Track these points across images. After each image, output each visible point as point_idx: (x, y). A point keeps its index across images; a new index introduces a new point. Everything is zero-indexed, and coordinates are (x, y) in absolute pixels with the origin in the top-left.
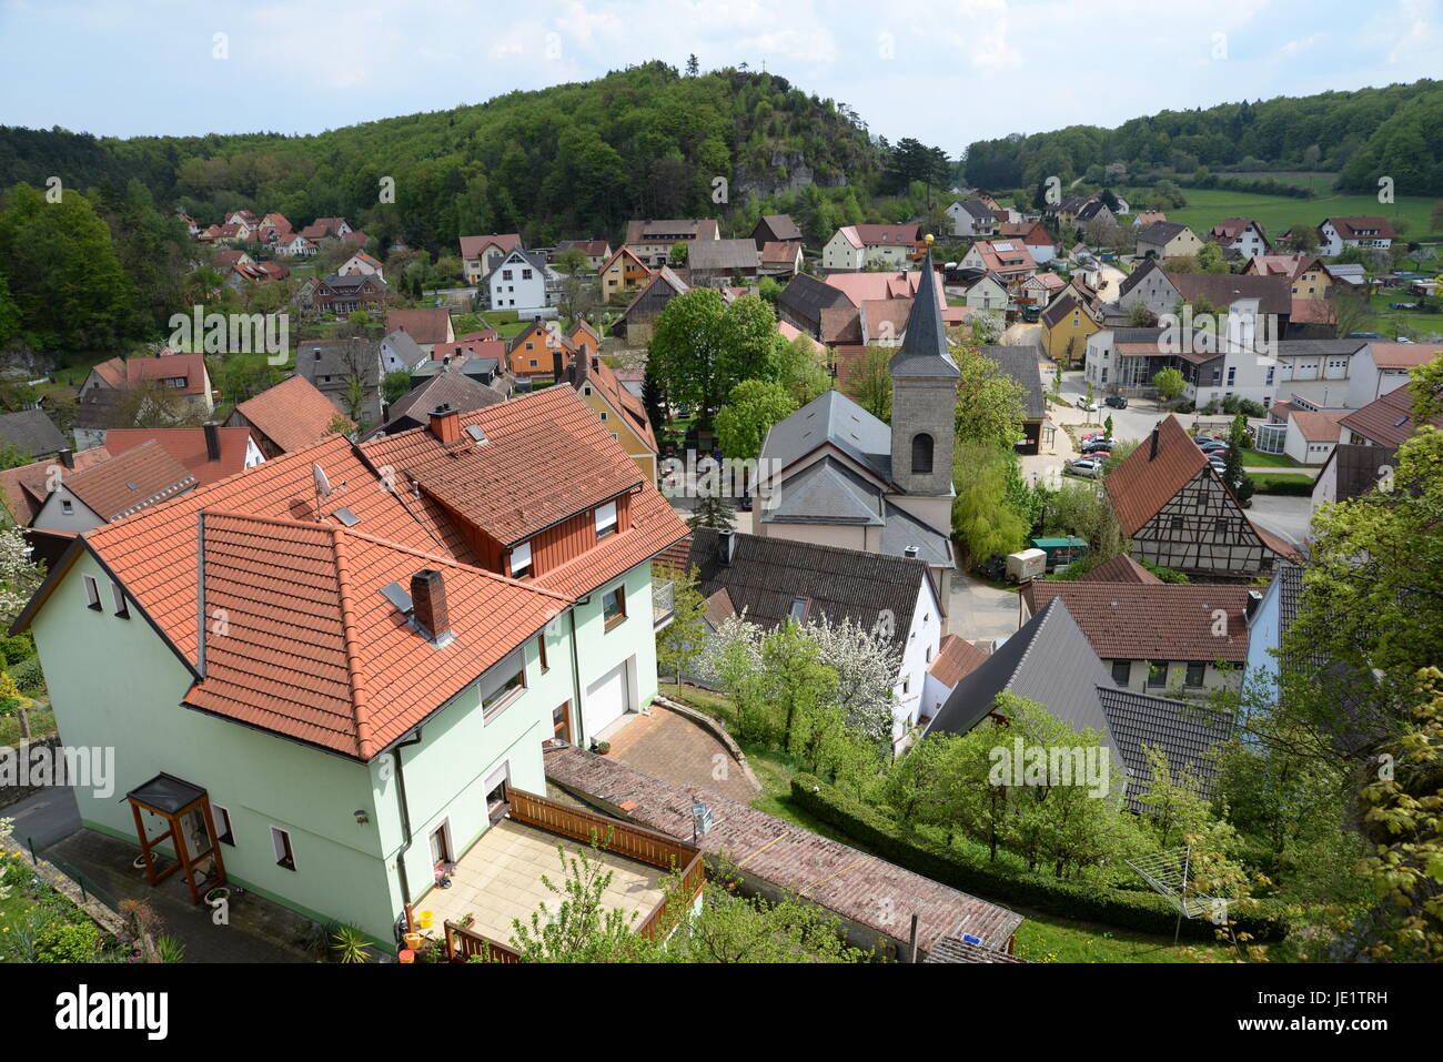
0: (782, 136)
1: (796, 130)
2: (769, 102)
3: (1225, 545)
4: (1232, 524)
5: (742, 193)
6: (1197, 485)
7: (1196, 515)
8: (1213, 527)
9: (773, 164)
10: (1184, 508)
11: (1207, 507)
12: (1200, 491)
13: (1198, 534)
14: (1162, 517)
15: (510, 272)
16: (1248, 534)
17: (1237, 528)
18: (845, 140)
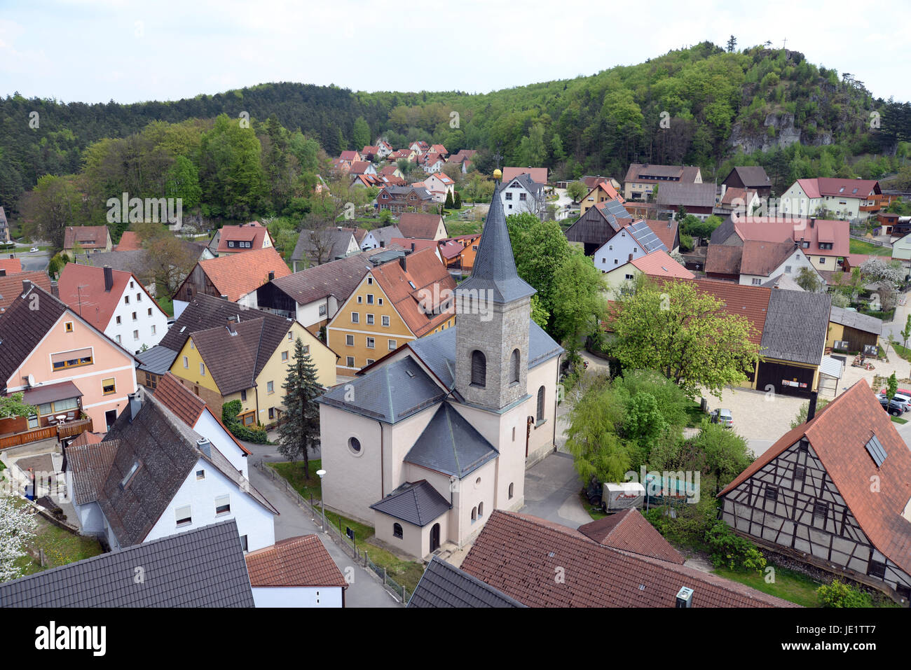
0: (778, 102)
1: (793, 97)
2: (777, 73)
3: (824, 531)
4: (834, 511)
5: (735, 147)
6: (793, 458)
7: (792, 490)
8: (810, 508)
9: (766, 124)
10: (778, 479)
11: (804, 484)
12: (796, 464)
13: (794, 511)
14: (755, 482)
15: (511, 194)
16: (853, 527)
17: (839, 517)
18: (838, 106)
